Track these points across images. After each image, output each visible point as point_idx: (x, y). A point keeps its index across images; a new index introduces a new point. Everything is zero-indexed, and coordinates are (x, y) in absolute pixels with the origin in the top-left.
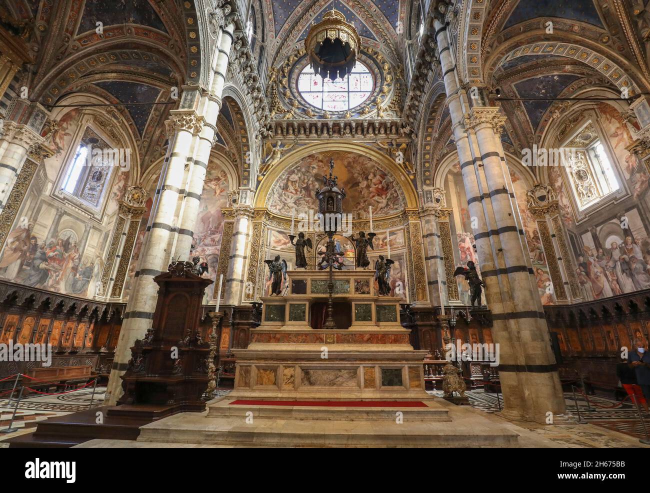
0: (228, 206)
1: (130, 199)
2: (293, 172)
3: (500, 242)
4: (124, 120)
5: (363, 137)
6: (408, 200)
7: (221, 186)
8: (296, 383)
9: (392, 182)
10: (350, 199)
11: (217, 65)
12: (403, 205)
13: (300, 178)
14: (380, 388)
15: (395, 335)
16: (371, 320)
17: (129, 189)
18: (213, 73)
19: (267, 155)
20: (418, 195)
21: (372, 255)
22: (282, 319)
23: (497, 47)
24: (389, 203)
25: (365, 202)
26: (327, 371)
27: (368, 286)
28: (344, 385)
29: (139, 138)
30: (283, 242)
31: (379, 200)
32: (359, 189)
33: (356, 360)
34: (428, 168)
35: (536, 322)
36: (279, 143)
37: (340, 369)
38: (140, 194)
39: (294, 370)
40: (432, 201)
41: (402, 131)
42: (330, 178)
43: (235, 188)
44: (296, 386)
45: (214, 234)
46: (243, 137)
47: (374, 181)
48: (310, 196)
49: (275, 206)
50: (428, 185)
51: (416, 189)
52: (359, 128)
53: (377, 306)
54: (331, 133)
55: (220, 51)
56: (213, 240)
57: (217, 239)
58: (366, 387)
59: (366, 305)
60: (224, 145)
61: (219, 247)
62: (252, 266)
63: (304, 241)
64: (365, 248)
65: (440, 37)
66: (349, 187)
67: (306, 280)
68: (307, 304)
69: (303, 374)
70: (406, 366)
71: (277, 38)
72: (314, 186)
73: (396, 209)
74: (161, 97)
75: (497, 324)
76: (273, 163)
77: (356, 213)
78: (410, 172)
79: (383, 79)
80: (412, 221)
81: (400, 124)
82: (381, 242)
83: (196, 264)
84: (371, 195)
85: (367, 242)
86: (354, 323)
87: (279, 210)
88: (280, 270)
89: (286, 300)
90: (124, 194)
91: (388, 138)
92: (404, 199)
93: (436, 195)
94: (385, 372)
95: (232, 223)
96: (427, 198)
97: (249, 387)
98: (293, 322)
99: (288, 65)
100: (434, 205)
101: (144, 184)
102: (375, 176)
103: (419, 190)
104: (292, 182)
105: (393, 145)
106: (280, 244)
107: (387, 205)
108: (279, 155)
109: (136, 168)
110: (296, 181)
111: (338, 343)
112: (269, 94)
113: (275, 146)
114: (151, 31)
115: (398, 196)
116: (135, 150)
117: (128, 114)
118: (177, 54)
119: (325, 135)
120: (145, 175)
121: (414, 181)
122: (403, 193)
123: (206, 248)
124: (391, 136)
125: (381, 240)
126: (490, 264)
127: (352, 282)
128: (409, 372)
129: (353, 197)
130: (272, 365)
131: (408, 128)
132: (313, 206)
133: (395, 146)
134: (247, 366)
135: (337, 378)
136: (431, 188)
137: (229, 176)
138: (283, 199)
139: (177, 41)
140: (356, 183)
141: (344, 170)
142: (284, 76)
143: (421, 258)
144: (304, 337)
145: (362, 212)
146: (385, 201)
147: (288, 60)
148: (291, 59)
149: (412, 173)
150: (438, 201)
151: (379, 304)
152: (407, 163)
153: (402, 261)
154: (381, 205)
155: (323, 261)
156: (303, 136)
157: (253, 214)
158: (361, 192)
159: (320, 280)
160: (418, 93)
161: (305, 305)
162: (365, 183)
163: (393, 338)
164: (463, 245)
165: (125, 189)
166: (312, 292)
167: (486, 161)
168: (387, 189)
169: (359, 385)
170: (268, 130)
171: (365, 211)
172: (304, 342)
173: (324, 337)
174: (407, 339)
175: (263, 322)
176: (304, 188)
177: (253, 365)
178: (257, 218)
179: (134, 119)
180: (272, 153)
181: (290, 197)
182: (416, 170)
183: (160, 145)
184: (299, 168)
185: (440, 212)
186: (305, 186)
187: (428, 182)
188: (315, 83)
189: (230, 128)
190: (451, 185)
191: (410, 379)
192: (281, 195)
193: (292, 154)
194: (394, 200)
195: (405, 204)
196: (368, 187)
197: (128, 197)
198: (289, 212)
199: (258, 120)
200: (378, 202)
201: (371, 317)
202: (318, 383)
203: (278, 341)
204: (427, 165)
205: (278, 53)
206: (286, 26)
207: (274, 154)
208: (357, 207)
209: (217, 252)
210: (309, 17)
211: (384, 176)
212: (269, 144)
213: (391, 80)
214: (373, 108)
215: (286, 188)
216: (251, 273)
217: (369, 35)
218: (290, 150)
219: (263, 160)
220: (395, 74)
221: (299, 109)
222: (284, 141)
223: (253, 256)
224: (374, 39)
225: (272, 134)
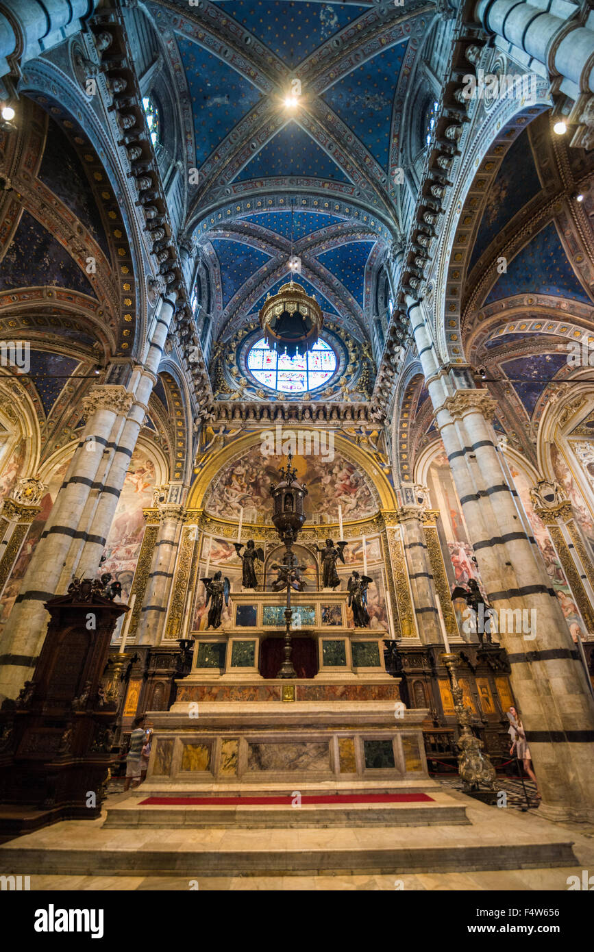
0: (152, 506)
1: (20, 495)
2: (239, 463)
3: (507, 553)
4: (27, 395)
5: (326, 422)
6: (383, 500)
7: (146, 480)
8: (240, 766)
9: (363, 477)
10: (311, 499)
11: (154, 336)
12: (377, 506)
13: (247, 471)
14: (363, 772)
15: (380, 686)
16: (345, 664)
17: (21, 482)
18: (149, 345)
19: (207, 443)
20: (395, 493)
21: (343, 571)
22: (222, 665)
23: (478, 324)
24: (360, 503)
25: (329, 501)
26: (285, 745)
27: (339, 614)
28: (311, 768)
29: (44, 417)
30: (222, 554)
31: (347, 500)
32: (321, 485)
33: (327, 726)
34: (406, 460)
35: (569, 664)
36: (222, 429)
37: (303, 743)
38: (35, 489)
39: (238, 745)
40: (413, 501)
41: (372, 416)
42: (288, 470)
43: (163, 483)
44: (240, 773)
45: (130, 543)
46: (178, 420)
47: (340, 475)
48: (259, 493)
49: (213, 506)
50: (407, 481)
51: (393, 486)
52: (321, 412)
53: (353, 644)
54: (286, 417)
55: (159, 321)
56: (128, 552)
57: (133, 551)
58: (342, 771)
59: (338, 642)
60: (154, 428)
61: (136, 561)
62: (179, 586)
63: (254, 552)
64: (334, 561)
65: (413, 313)
66: (308, 483)
67: (257, 605)
68: (257, 640)
69: (251, 752)
70: (399, 735)
71: (225, 310)
72: (264, 481)
73: (369, 511)
74: (79, 371)
75: (516, 668)
76: (214, 452)
77: (318, 516)
78: (384, 465)
79: (348, 358)
80: (389, 526)
81: (369, 408)
82: (351, 555)
83: (105, 584)
84: (337, 493)
85: (336, 553)
86: (322, 668)
87: (220, 511)
88: (221, 592)
89: (227, 636)
90: (13, 489)
91: (356, 424)
92: (378, 498)
93: (419, 494)
94: (369, 745)
95: (156, 529)
96: (407, 497)
97: (169, 775)
98: (237, 669)
99: (236, 339)
100: (416, 505)
101: (42, 476)
102: (341, 469)
103: (397, 486)
104: (238, 476)
105: (361, 432)
106: (218, 557)
107: (357, 506)
108: (222, 443)
109: (34, 456)
110: (242, 475)
111: (299, 700)
112: (213, 371)
113: (217, 432)
114: (76, 295)
115: (370, 494)
116: (37, 433)
117: (34, 388)
118: (106, 322)
119: (280, 419)
120: (45, 464)
121: (390, 475)
122: (376, 491)
123: (117, 562)
124: (359, 422)
125: (350, 552)
126: (498, 582)
127: (318, 607)
128: (404, 744)
129: (313, 496)
130: (206, 736)
131: (379, 412)
132: (263, 507)
133: (364, 434)
134: (168, 740)
135: (300, 756)
136: (411, 485)
137: (156, 467)
138: (225, 498)
139: (107, 308)
140: (317, 478)
142: (231, 352)
143: (402, 576)
144: (252, 692)
145: (325, 515)
146: (354, 501)
147: (237, 334)
148: (240, 334)
149: (387, 466)
150: (420, 500)
151: (356, 640)
152: (380, 454)
153: (379, 580)
154: (349, 506)
155: (279, 580)
156: (251, 420)
157: (185, 516)
158: (324, 489)
159: (274, 605)
160: (390, 373)
161: (254, 642)
162: (329, 478)
163: (377, 691)
164: (456, 558)
165: (16, 482)
166: (264, 624)
167: (477, 452)
168: (357, 485)
169: (332, 768)
170: (210, 412)
171: (329, 513)
172: (252, 700)
173: (279, 690)
174: (397, 692)
175: (195, 670)
176: (253, 484)
177: (178, 738)
178: (190, 521)
179: (40, 395)
180: (213, 441)
181: (234, 495)
182: (391, 463)
183: (70, 428)
184: (246, 459)
185: (424, 516)
186: (253, 481)
187: (407, 477)
188: (268, 360)
189: (163, 408)
190: (436, 481)
191: (405, 755)
192: (223, 492)
193: (239, 442)
194: (366, 499)
195: (380, 504)
196: (333, 483)
197: (18, 493)
198: (231, 515)
199: (198, 401)
200: (345, 502)
201: (344, 658)
202: (273, 764)
203: (215, 698)
204: (404, 456)
205: (225, 325)
206: (236, 297)
207: (216, 441)
208: (319, 509)
209: (132, 569)
210: (263, 289)
211: (351, 469)
212: (210, 429)
213: (357, 358)
214: (336, 389)
215: (229, 483)
216: (177, 597)
217: (331, 310)
218: (236, 437)
219: (202, 449)
220: (362, 352)
221: (249, 389)
222: (228, 426)
223: (181, 573)
224: (337, 314)
225: (214, 417)
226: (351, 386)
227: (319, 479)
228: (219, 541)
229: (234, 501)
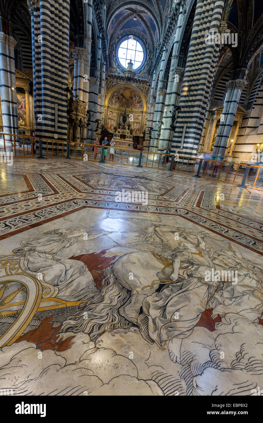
2: (115, 93)
9: (142, 101)
19: (108, 86)
30: (111, 114)
33: (125, 143)
36: (112, 82)
41: (147, 84)
48: (119, 100)
52: (135, 80)
59: (128, 136)
62: (104, 121)
63: (120, 124)
64: (129, 127)
66: (130, 99)
68: (120, 135)
71: (112, 30)
72: (120, 97)
73: (141, 109)
76: (110, 90)
77: (131, 108)
79: (146, 58)
80: (144, 114)
81: (147, 81)
82: (136, 118)
84: (136, 103)
86: (126, 138)
87: (111, 104)
88: (116, 129)
89: (117, 134)
98: (118, 137)
99: (115, 43)
105: (144, 88)
108: (111, 87)
110: (116, 95)
113: (110, 82)
119: (125, 81)
121: (147, 102)
127: (127, 132)
128: (131, 145)
129: (131, 102)
138: (112, 101)
141: (130, 93)
142: (113, 50)
143: (143, 124)
145: (133, 108)
148: (116, 40)
149: (147, 99)
152: (146, 96)
154: (138, 107)
156: (118, 80)
157: (105, 106)
159: (122, 131)
163: (131, 141)
167: (151, 114)
168: (140, 102)
172: (119, 140)
173: (122, 140)
181: (114, 100)
186: (118, 97)
188: (124, 54)
194: (141, 106)
196: (135, 100)
200: (137, 105)
205: (112, 37)
206: (116, 25)
211: (140, 98)
212: (109, 82)
213: (149, 59)
214: (141, 71)
215: (113, 97)
216: (104, 123)
217: (146, 33)
218: (115, 85)
219: (107, 87)
220: (151, 56)
221: (118, 68)
222: (113, 81)
223: (105, 118)
224: (147, 35)
225: (110, 78)
226: (145, 71)
227: (132, 98)
228: (111, 111)
229: (114, 102)
